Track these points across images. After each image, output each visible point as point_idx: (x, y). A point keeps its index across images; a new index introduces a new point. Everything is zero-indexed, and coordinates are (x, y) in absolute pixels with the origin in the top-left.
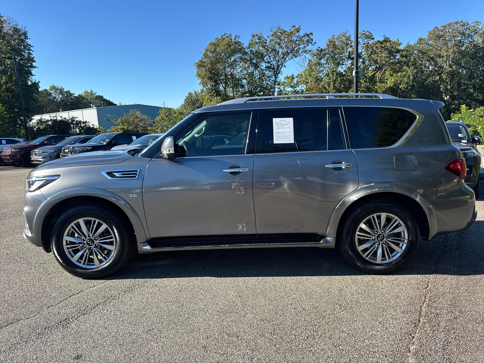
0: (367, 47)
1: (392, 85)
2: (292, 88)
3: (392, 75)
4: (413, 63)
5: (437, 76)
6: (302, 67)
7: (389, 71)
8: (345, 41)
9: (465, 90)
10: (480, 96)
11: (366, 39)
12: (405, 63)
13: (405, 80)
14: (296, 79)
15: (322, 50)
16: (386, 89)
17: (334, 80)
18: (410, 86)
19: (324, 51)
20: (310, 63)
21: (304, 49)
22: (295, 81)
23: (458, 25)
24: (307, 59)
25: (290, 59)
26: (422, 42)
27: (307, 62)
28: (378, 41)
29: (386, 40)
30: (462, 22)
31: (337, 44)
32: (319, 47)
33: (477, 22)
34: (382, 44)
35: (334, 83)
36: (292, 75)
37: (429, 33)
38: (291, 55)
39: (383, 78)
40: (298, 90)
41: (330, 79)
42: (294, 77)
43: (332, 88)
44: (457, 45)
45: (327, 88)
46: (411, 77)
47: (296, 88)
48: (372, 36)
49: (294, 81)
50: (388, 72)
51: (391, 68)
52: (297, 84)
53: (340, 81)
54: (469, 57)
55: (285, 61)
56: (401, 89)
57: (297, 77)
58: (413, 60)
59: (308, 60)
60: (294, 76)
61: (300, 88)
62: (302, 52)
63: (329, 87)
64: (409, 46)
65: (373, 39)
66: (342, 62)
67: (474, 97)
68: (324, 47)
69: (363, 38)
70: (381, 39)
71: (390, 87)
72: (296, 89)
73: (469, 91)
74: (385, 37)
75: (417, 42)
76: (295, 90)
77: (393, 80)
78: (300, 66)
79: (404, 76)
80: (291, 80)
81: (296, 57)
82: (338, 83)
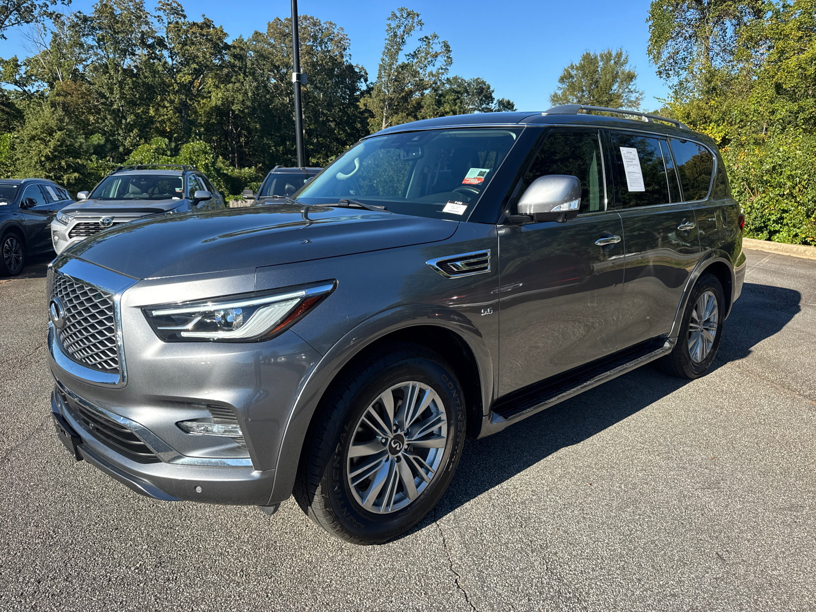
0: (176, 29)
1: (219, 103)
2: (15, 84)
3: (217, 87)
4: (252, 71)
5: (286, 97)
6: (39, 45)
7: (212, 79)
8: (134, 11)
9: (324, 123)
10: (341, 134)
11: (173, 14)
12: (240, 68)
13: (240, 97)
14: (23, 68)
15: (85, 20)
16: (211, 108)
17: (119, 82)
18: (248, 107)
19: (92, 21)
20: (56, 41)
21: (44, 9)
22: (22, 70)
23: (308, 21)
24: (49, 31)
25: (13, 24)
26: (260, 38)
27: (50, 37)
28: (194, 24)
29: (207, 24)
30: (312, 18)
31: (118, 13)
32: (79, 12)
33: (331, 23)
34: (202, 29)
35: (121, 87)
36: (13, 58)
37: (269, 26)
38: (16, 16)
39: (201, 89)
40: (32, 92)
41: (111, 77)
42: (19, 63)
43: (118, 96)
44: (309, 53)
45: (108, 95)
46: (250, 94)
47: (26, 86)
48: (182, 11)
49: (20, 72)
50: (210, 79)
51: (216, 74)
52: (29, 78)
53: (133, 85)
54: (326, 74)
55: (3, 26)
56: (233, 112)
57: (25, 64)
58: (250, 66)
59: (52, 33)
60: (17, 61)
61: (35, 89)
62: (41, 15)
63: (112, 93)
64: (241, 41)
65: (185, 17)
66: (132, 50)
67: (335, 134)
68: (89, 12)
69: (168, 12)
70: (200, 21)
71: (216, 106)
72: (26, 89)
73: (330, 126)
74: (205, 19)
75: (253, 37)
76: (24, 91)
77: (220, 95)
78: (34, 43)
79: (238, 90)
80: (14, 69)
81: (28, 22)
82: (129, 88)
